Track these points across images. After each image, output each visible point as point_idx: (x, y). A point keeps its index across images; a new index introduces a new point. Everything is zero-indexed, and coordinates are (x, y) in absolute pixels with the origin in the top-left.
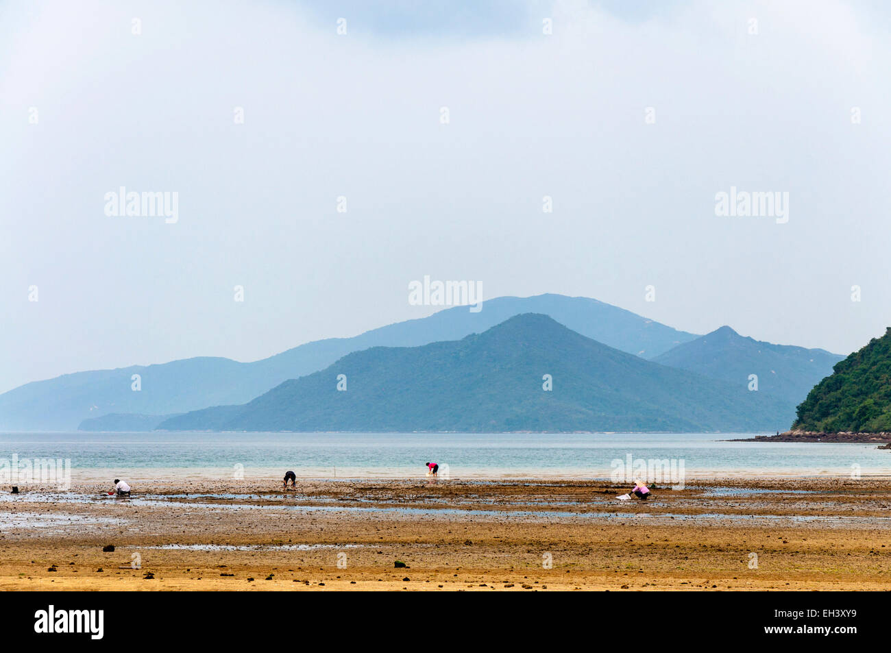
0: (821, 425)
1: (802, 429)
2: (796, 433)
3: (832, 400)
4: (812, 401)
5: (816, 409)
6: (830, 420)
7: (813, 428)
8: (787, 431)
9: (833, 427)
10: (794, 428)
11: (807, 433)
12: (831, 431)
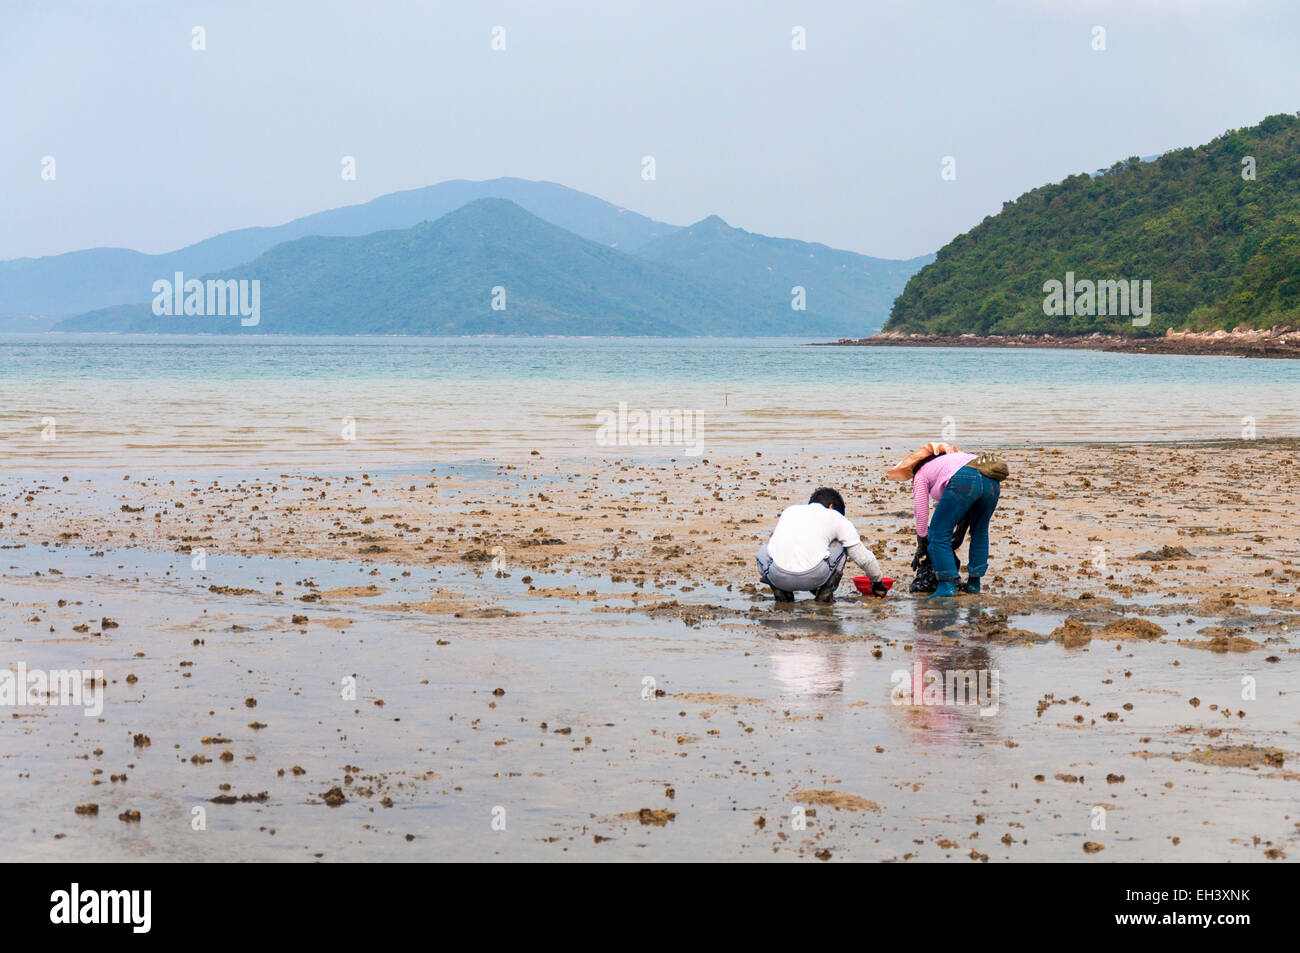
0: (931, 324)
1: (902, 331)
2: (895, 335)
3: (941, 293)
4: (913, 295)
5: (919, 304)
6: (944, 319)
7: (920, 329)
8: (878, 332)
9: (950, 328)
10: (889, 328)
11: (913, 336)
12: (945, 333)
